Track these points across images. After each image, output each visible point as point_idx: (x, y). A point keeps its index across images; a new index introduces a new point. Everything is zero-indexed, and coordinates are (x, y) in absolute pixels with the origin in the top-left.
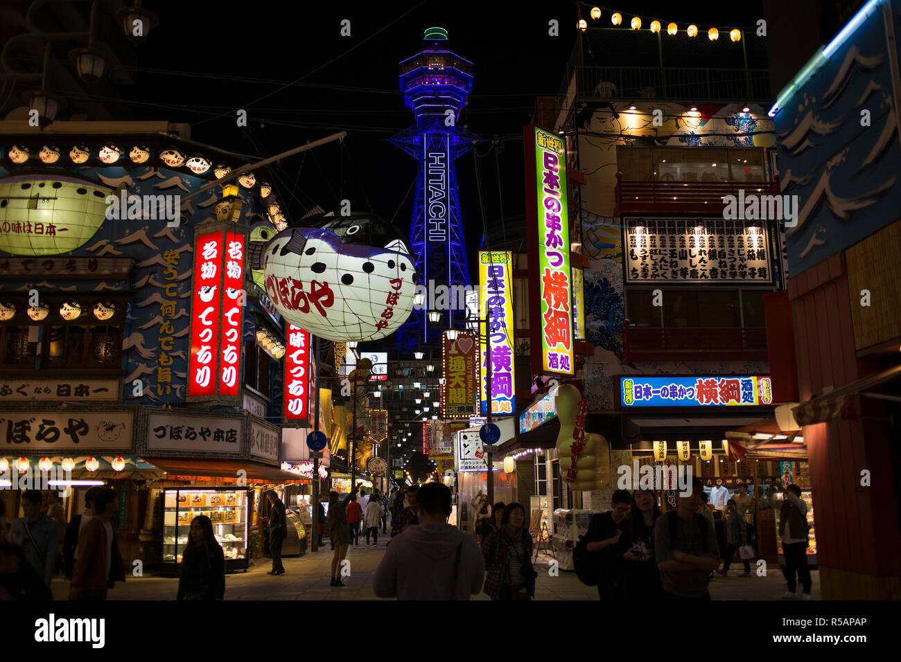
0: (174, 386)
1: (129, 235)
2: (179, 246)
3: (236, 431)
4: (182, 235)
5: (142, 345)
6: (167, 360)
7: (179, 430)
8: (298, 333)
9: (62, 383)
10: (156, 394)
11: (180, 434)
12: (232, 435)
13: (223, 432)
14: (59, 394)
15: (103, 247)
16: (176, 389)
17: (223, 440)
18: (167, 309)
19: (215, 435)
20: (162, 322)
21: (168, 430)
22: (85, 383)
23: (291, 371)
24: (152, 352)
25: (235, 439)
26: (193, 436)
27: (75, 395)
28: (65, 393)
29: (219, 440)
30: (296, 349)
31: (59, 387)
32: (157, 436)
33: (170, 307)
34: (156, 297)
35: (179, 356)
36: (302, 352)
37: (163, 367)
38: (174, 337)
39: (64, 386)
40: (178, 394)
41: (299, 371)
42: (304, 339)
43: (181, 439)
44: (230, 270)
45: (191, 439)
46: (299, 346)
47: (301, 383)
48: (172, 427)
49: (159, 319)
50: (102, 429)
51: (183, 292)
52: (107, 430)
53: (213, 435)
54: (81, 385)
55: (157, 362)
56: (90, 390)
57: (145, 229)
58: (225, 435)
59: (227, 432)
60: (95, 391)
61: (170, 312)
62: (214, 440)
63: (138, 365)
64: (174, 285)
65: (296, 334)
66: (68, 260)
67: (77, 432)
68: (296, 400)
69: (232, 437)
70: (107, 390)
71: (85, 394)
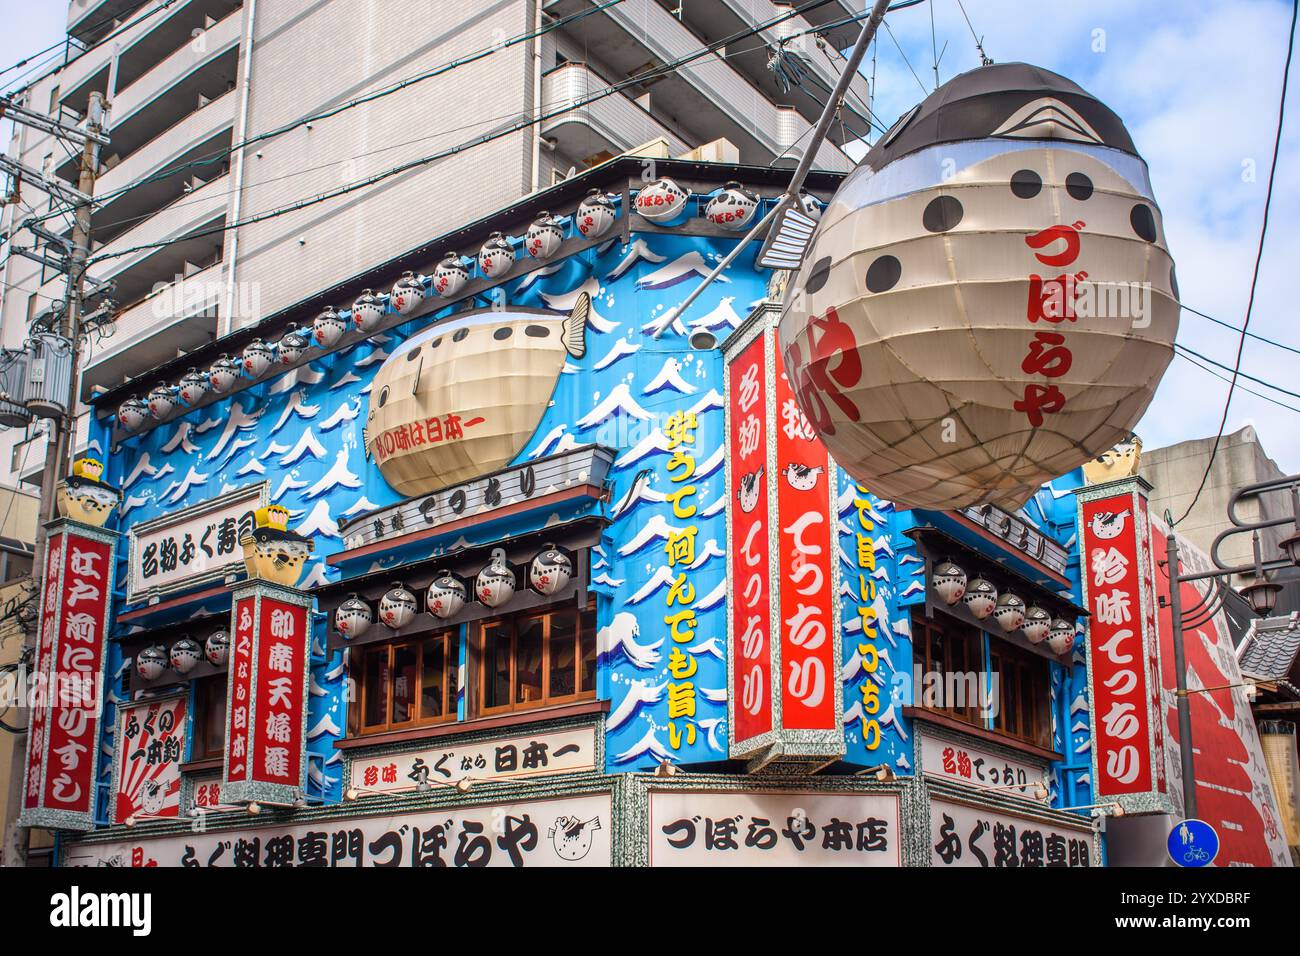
0: (703, 724)
1: (600, 401)
2: (694, 398)
3: (885, 824)
4: (698, 372)
5: (635, 637)
6: (684, 665)
7: (728, 826)
8: (1115, 592)
9: (502, 744)
10: (668, 747)
11: (733, 836)
12: (873, 832)
13: (848, 827)
14: (499, 769)
15: (556, 442)
16: (706, 731)
17: (849, 846)
18: (677, 547)
19: (827, 835)
20: (671, 580)
21: (700, 828)
22: (539, 740)
23: (1106, 683)
24: (654, 650)
25: (884, 842)
26: (766, 838)
27: (525, 766)
28: (508, 763)
29: (837, 847)
30: (1114, 629)
31: (499, 751)
32: (674, 844)
33: (684, 542)
34: (656, 525)
35: (708, 652)
36: (1128, 634)
37: (679, 680)
38: (697, 610)
39: (506, 749)
40: (713, 742)
41: (1125, 680)
42: (1128, 603)
43: (735, 846)
44: (792, 422)
45: (762, 846)
46: (1119, 621)
47: (1132, 707)
48: (709, 821)
49: (664, 574)
50: (561, 833)
51: (709, 503)
52: (569, 834)
53: (820, 835)
54: (533, 743)
55: (665, 671)
56: (549, 753)
57: (627, 382)
58: (854, 834)
59: (860, 827)
60: (556, 754)
61: (684, 553)
62: (825, 845)
63: (630, 685)
64: (690, 489)
65: (1110, 596)
66: (486, 483)
67: (518, 844)
68: (1123, 751)
69: (873, 838)
70: (575, 748)
71: (540, 762)
